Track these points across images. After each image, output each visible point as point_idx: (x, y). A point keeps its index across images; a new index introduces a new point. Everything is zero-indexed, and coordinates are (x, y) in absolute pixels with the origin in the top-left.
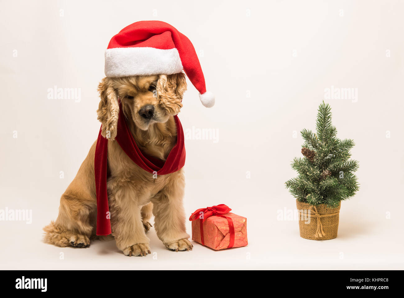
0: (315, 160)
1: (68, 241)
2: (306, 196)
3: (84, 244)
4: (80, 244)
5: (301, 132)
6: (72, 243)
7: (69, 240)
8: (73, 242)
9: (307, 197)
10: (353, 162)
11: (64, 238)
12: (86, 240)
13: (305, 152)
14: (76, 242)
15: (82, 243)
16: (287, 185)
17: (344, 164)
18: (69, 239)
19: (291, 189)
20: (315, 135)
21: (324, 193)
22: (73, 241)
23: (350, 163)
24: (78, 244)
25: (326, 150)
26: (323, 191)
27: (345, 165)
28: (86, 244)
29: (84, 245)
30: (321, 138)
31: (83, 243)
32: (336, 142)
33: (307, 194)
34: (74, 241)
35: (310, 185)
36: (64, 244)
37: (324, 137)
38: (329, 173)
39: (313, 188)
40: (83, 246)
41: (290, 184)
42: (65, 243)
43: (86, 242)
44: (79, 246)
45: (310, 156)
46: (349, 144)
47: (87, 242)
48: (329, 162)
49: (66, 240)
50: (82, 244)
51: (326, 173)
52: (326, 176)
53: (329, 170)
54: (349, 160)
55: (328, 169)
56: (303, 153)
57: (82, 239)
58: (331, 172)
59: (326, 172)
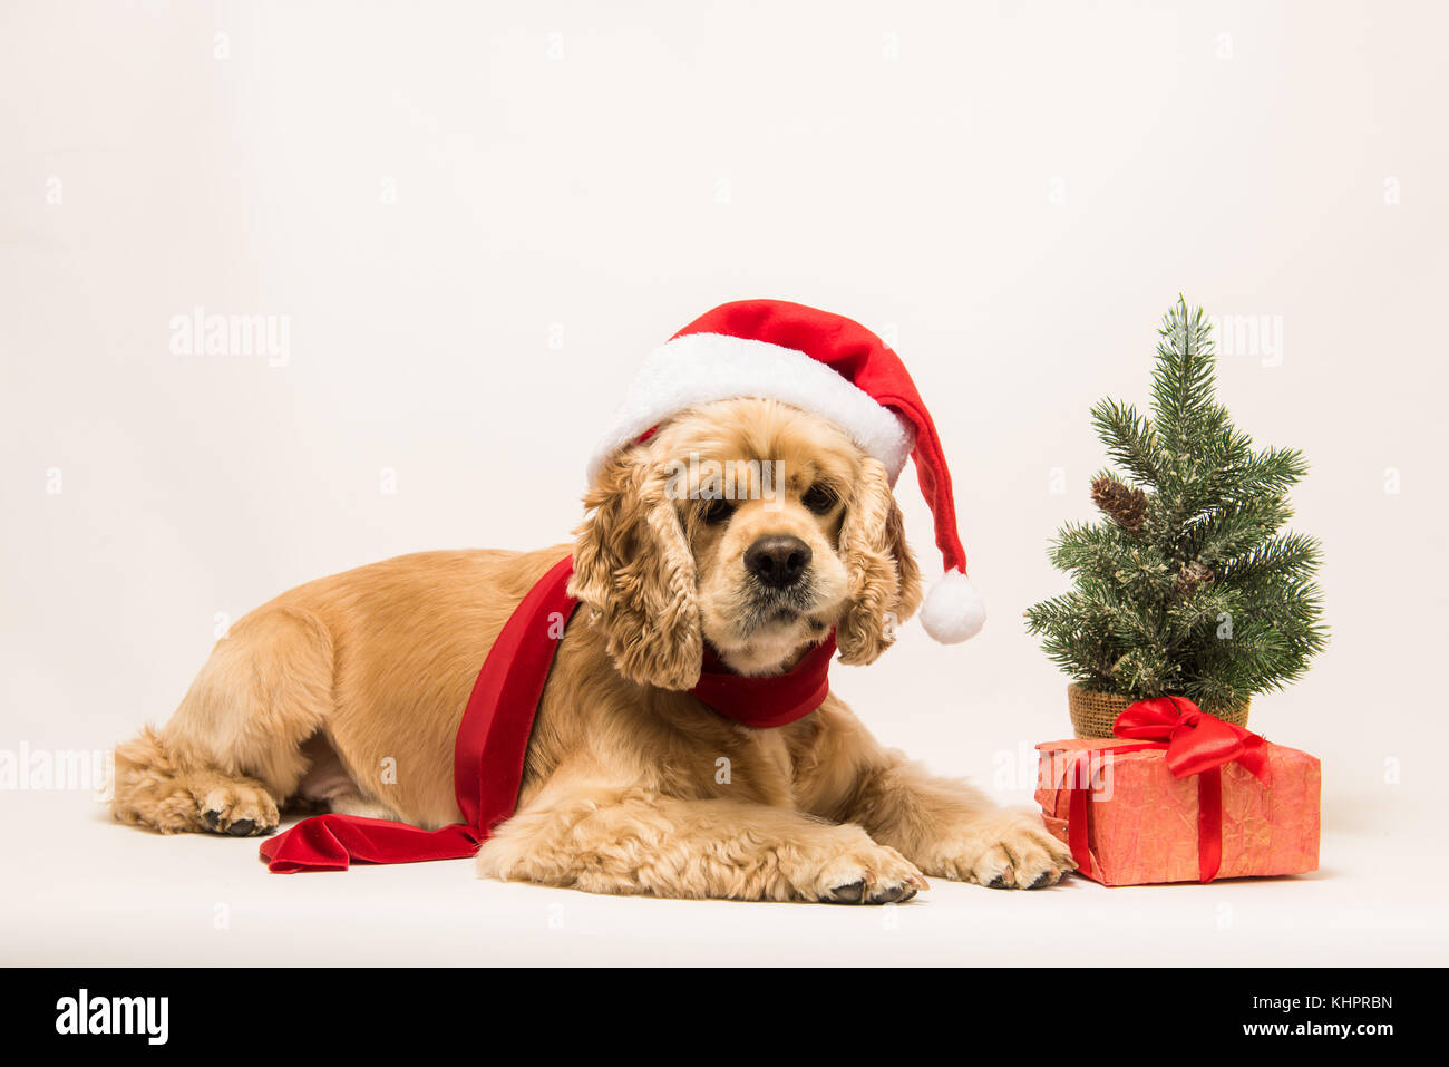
0: (1147, 523)
1: (193, 808)
2: (1109, 667)
3: (257, 825)
4: (242, 822)
5: (1094, 412)
6: (212, 815)
7: (197, 805)
8: (218, 814)
9: (1117, 667)
10: (1297, 540)
11: (179, 794)
12: (264, 807)
13: (1107, 495)
14: (229, 815)
15: (247, 818)
16: (1035, 623)
17: (1260, 551)
18: (200, 802)
19: (1047, 638)
20: (1146, 425)
21: (1186, 652)
22: (216, 810)
23: (1287, 545)
24: (233, 825)
25: (1195, 482)
26: (1180, 647)
27: (1266, 551)
28: (263, 824)
29: (257, 829)
30: (1172, 443)
31: (253, 821)
32: (1237, 448)
33: (1114, 660)
34: (220, 811)
35: (1126, 617)
36: (176, 819)
37: (1184, 437)
38: (1207, 574)
39: (1142, 628)
40: (254, 832)
41: (1044, 617)
42: (180, 815)
43: (265, 814)
44: (239, 830)
45: (1125, 511)
46: (1282, 467)
47: (269, 817)
48: (1204, 532)
49: (189, 802)
50: (249, 822)
51: (1191, 574)
52: (1193, 586)
53: (1205, 561)
54: (1283, 531)
55: (1200, 557)
56: (1097, 498)
57: (249, 804)
58: (1212, 573)
59: (1194, 572)
